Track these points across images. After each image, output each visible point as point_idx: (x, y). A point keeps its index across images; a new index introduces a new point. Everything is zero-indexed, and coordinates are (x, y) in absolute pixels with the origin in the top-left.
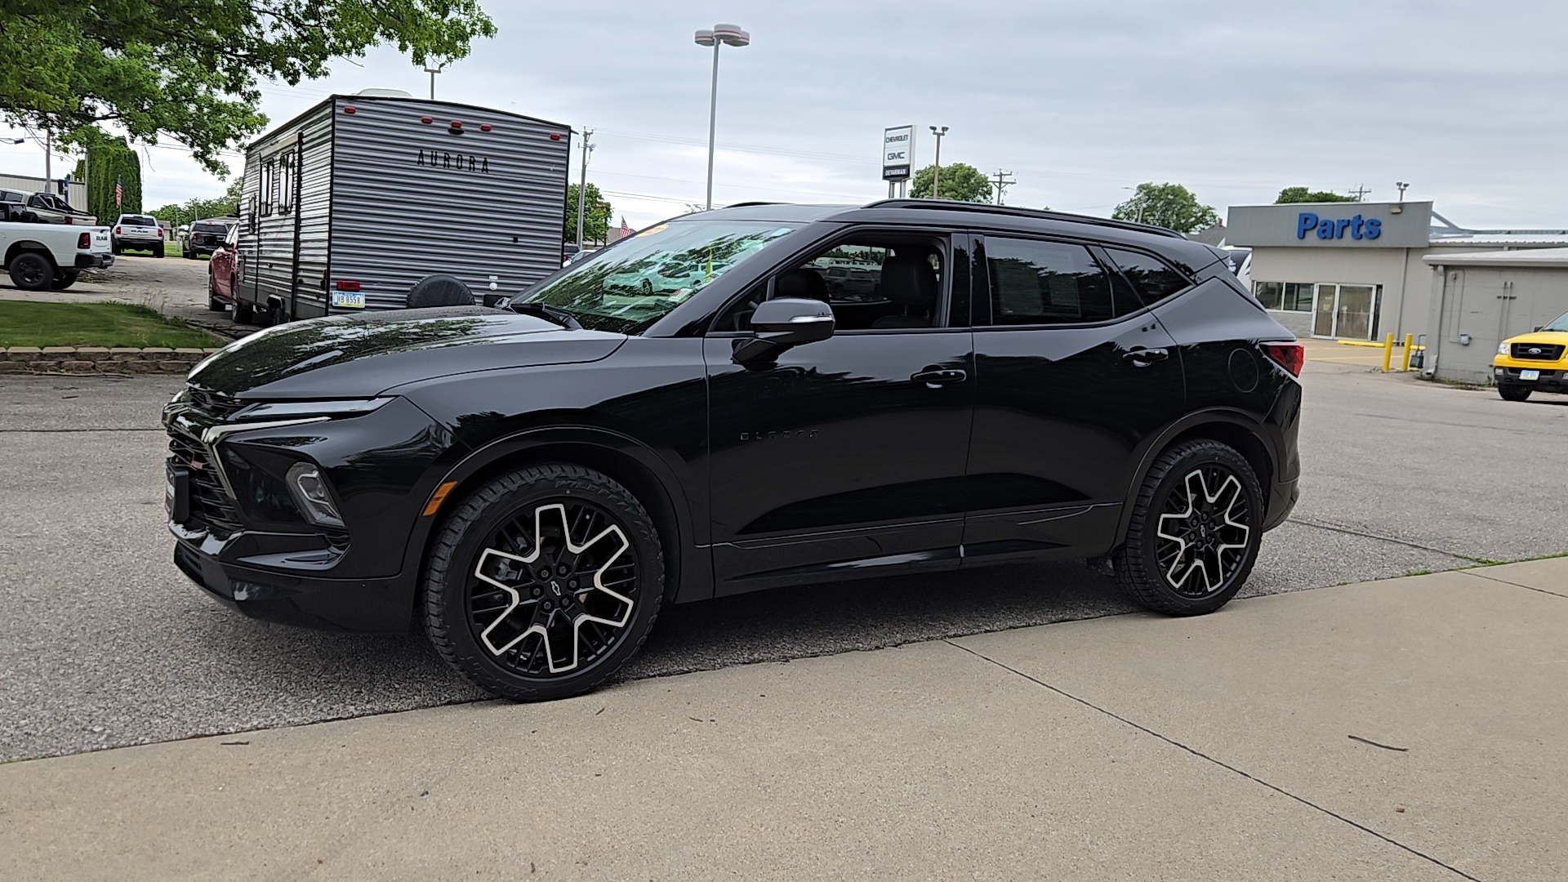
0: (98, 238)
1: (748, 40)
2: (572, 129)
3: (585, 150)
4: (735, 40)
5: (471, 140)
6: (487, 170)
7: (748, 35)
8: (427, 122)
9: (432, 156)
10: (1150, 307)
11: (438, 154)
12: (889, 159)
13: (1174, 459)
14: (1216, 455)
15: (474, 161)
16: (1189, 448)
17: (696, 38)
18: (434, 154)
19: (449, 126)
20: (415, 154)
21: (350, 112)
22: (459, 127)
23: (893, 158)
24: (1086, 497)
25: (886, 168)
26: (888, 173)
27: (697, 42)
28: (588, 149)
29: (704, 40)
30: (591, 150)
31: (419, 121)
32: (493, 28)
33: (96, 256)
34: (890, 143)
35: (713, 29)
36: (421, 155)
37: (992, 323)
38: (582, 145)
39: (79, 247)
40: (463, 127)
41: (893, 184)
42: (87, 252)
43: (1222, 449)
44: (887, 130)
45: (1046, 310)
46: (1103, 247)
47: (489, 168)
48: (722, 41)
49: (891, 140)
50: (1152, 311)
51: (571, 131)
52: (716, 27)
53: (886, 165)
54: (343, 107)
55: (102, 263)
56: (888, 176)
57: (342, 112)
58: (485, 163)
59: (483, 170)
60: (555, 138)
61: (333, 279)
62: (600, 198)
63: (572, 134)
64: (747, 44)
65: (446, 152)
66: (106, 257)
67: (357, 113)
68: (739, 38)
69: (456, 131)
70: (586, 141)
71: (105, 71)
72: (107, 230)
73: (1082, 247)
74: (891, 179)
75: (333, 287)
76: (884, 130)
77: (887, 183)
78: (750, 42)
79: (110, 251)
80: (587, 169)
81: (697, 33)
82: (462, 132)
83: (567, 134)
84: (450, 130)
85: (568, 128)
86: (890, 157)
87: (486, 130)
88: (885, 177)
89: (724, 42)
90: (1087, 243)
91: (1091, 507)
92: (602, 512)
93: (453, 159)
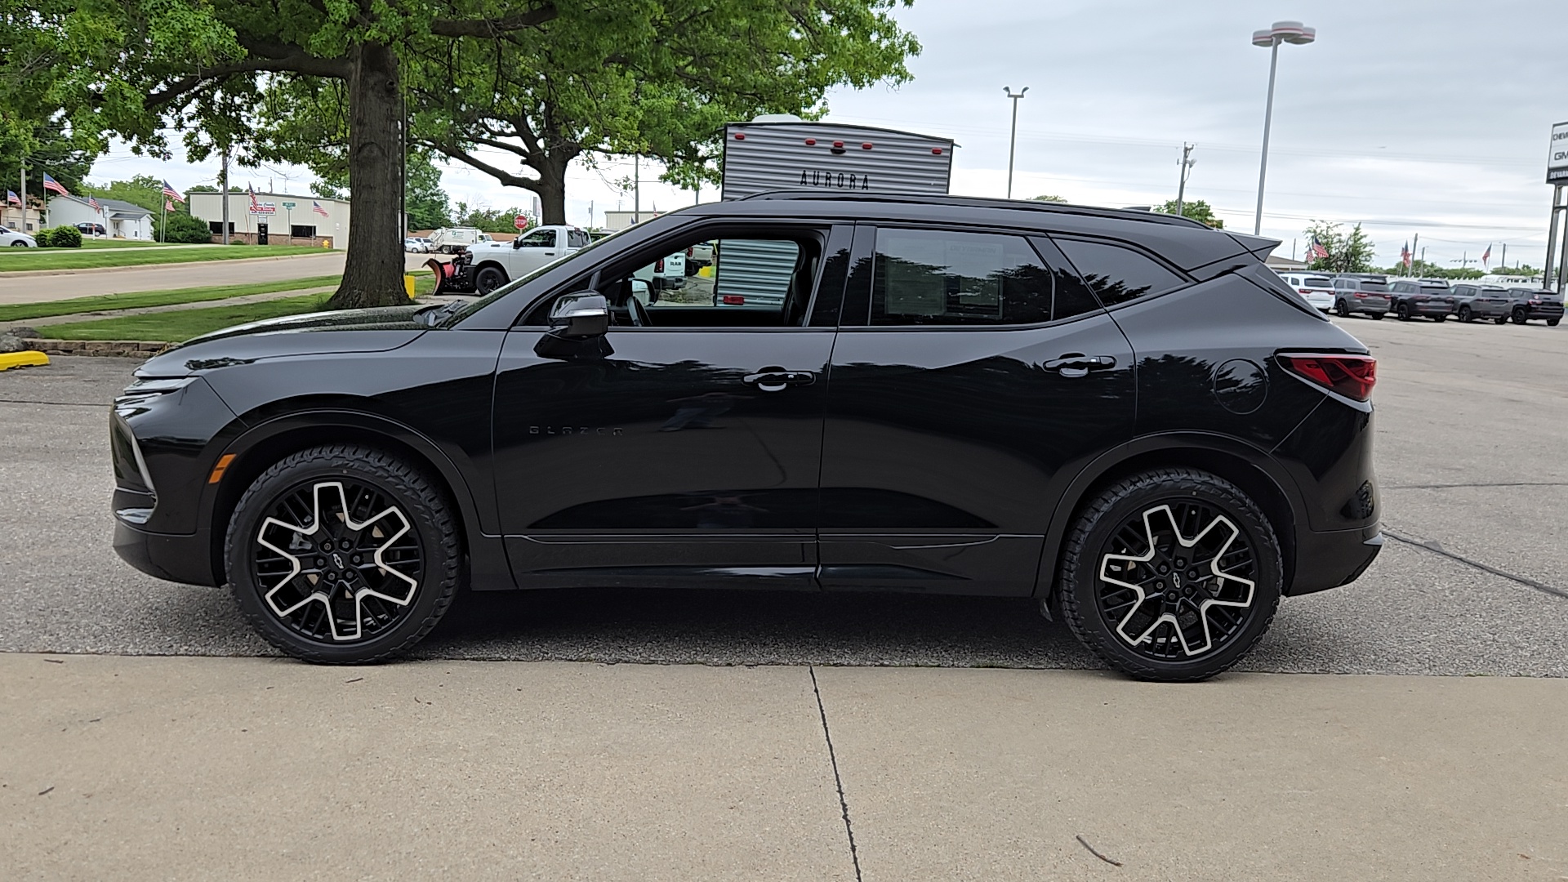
0: (672, 264)
1: (1313, 36)
2: (955, 142)
3: (1184, 166)
4: (1297, 37)
5: (853, 159)
6: (867, 187)
7: (1314, 31)
8: (810, 143)
9: (814, 176)
10: (1108, 308)
11: (821, 174)
12: (1556, 159)
13: (1125, 489)
14: (1192, 489)
15: (855, 178)
16: (1151, 478)
17: (1254, 39)
18: (816, 174)
19: (832, 146)
20: (798, 175)
21: (740, 138)
22: (841, 147)
23: (1561, 158)
24: (990, 525)
25: (1550, 170)
26: (1553, 175)
27: (1254, 43)
28: (1187, 165)
29: (1261, 40)
30: (1191, 166)
31: (804, 144)
32: (919, 47)
33: (668, 279)
34: (1558, 140)
35: (1270, 28)
36: (804, 176)
37: (869, 323)
38: (1181, 161)
39: (655, 271)
40: (845, 147)
41: (1560, 189)
42: (661, 275)
43: (1204, 483)
44: (1554, 125)
45: (949, 310)
46: (1051, 238)
47: (869, 185)
48: (1283, 40)
49: (1560, 137)
50: (1110, 313)
51: (953, 145)
52: (1274, 25)
53: (1551, 166)
54: (734, 134)
55: (674, 285)
56: (1553, 179)
57: (733, 138)
58: (866, 180)
59: (863, 187)
60: (937, 152)
61: (721, 294)
62: (1211, 215)
63: (954, 147)
64: (1312, 41)
65: (828, 172)
66: (679, 280)
67: (746, 139)
68: (1301, 35)
69: (838, 150)
70: (1186, 156)
71: (697, 118)
72: (682, 257)
73: (1022, 238)
74: (1557, 182)
75: (720, 301)
76: (1552, 126)
77: (1552, 187)
78: (1316, 39)
79: (683, 275)
80: (1185, 185)
81: (1255, 34)
82: (844, 151)
83: (949, 147)
84: (832, 150)
85: (951, 142)
86: (1557, 157)
87: (867, 148)
88: (1549, 181)
89: (1285, 40)
90: (1026, 232)
91: (998, 536)
92: (382, 494)
93: (835, 178)
